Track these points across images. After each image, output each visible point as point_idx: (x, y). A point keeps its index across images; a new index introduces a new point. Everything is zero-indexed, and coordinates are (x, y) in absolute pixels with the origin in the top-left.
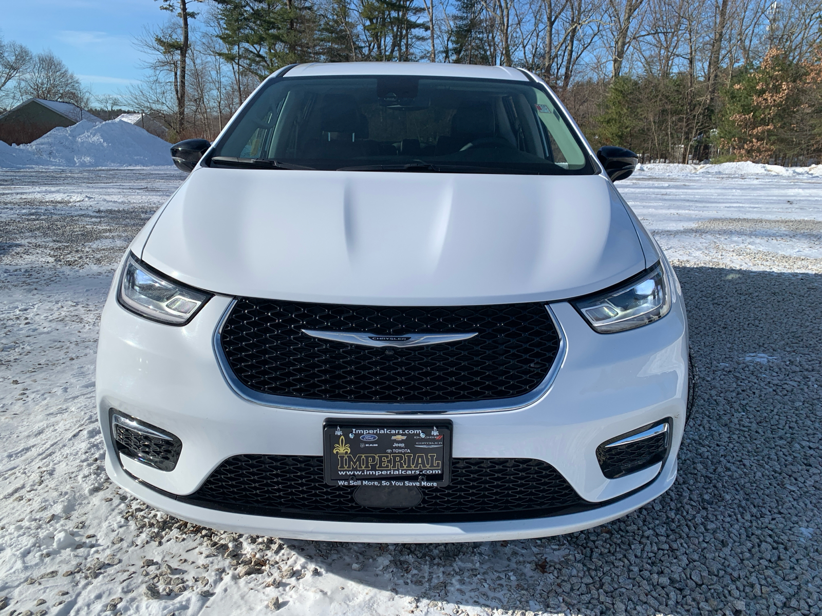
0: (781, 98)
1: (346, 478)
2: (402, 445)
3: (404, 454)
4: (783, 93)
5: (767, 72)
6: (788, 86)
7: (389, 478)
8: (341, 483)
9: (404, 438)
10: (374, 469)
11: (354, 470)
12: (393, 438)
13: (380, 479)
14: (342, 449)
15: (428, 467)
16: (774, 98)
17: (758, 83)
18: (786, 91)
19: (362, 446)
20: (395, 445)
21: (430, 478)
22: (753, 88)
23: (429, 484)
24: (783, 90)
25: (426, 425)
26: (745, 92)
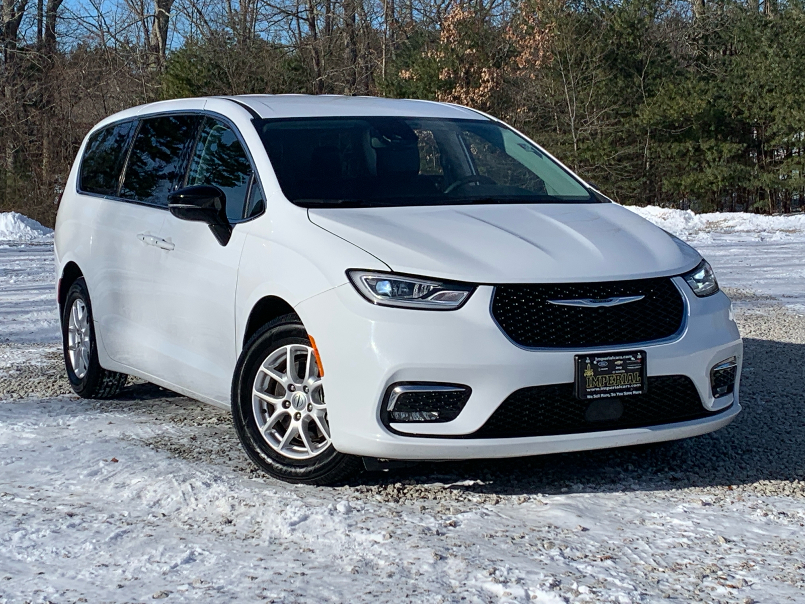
0: (482, 96)
1: (592, 393)
2: (621, 368)
3: (621, 373)
4: (485, 88)
5: (453, 50)
6: (491, 74)
7: (615, 391)
8: (589, 397)
9: (622, 362)
10: (606, 386)
11: (596, 387)
12: (616, 363)
13: (609, 392)
14: (589, 373)
15: (634, 381)
16: (471, 95)
17: (440, 69)
18: (490, 84)
19: (599, 370)
20: (617, 368)
21: (636, 389)
22: (433, 77)
23: (637, 393)
24: (484, 82)
25: (634, 353)
26: (420, 84)
